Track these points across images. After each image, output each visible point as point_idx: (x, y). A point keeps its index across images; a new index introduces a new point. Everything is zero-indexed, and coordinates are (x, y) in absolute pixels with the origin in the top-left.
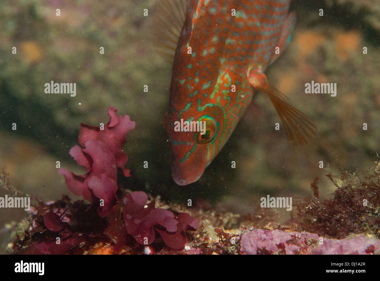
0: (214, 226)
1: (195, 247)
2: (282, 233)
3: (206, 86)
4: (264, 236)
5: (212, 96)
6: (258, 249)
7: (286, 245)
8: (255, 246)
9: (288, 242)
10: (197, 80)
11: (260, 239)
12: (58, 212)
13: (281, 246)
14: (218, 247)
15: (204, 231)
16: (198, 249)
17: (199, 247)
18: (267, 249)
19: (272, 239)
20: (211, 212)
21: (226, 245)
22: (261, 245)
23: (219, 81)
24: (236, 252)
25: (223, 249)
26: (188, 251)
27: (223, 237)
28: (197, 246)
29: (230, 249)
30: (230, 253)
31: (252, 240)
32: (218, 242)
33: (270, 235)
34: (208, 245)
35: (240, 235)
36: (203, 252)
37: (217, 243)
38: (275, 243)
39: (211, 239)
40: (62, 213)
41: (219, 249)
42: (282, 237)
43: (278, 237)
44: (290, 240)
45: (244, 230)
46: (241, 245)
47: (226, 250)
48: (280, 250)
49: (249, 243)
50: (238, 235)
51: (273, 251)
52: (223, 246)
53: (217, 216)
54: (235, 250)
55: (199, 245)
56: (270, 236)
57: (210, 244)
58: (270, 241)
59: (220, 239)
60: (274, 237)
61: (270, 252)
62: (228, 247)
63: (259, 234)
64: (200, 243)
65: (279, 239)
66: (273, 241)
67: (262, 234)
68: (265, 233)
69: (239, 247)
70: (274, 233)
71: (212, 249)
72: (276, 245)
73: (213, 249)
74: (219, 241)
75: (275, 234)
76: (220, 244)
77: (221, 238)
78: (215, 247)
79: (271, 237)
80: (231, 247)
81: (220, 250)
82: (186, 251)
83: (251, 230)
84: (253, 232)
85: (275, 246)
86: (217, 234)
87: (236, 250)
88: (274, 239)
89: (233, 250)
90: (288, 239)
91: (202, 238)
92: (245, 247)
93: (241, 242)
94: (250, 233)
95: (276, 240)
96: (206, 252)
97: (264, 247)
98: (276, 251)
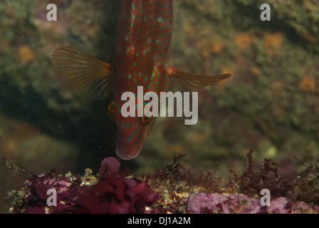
0: (169, 190)
1: (154, 208)
2: (220, 196)
4: (206, 198)
5: (150, 87)
6: (202, 208)
7: (223, 205)
8: (199, 206)
9: (225, 202)
10: (140, 75)
11: (203, 200)
13: (219, 206)
14: (171, 207)
15: (160, 195)
16: (156, 210)
17: (157, 207)
18: (209, 208)
19: (212, 201)
20: (167, 180)
21: (177, 206)
22: (204, 205)
25: (175, 209)
26: (148, 211)
27: (175, 199)
29: (181, 209)
30: (180, 212)
31: (197, 202)
33: (211, 197)
34: (164, 206)
35: (188, 198)
37: (171, 204)
38: (214, 203)
39: (166, 201)
42: (220, 198)
45: (191, 194)
46: (189, 206)
47: (177, 209)
48: (219, 209)
49: (194, 204)
50: (186, 198)
51: (213, 209)
52: (174, 206)
53: (171, 182)
54: (184, 210)
57: (166, 205)
60: (214, 199)
61: (210, 210)
62: (179, 208)
63: (202, 197)
64: (157, 205)
65: (218, 200)
67: (204, 197)
68: (207, 196)
69: (187, 207)
71: (166, 209)
72: (216, 205)
74: (172, 202)
75: (215, 196)
77: (173, 200)
78: (169, 207)
79: (211, 199)
80: (181, 207)
81: (173, 209)
82: (146, 211)
83: (196, 194)
84: (198, 195)
86: (170, 196)
88: (214, 201)
90: (225, 200)
91: (159, 200)
92: (192, 207)
93: (189, 203)
94: (196, 196)
95: (216, 201)
96: (162, 211)
97: (206, 206)
98: (216, 209)
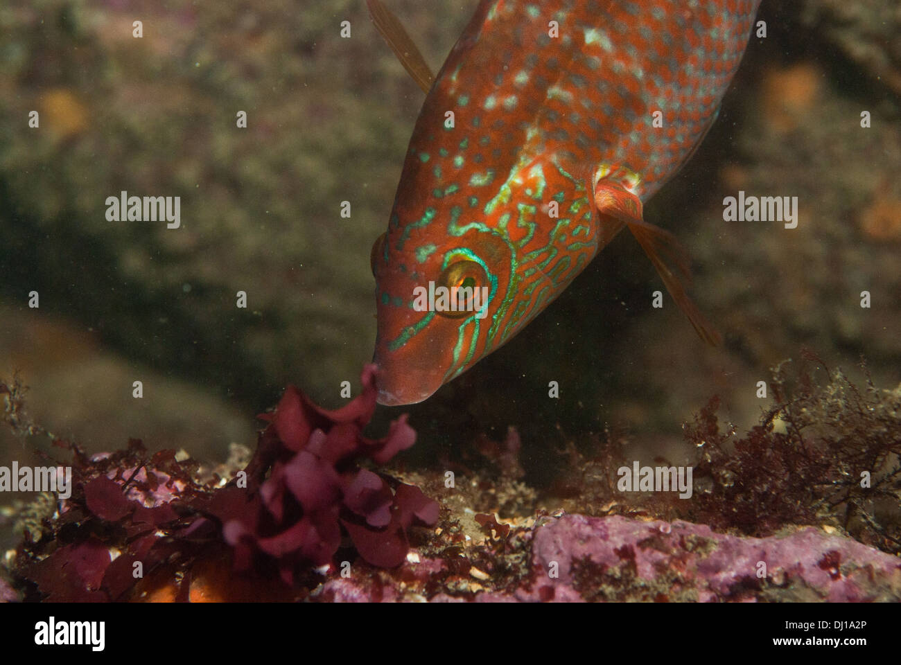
0: (476, 509)
1: (432, 556)
2: (629, 524)
3: (478, 180)
4: (587, 530)
5: (490, 208)
6: (574, 560)
7: (637, 550)
8: (566, 552)
9: (642, 544)
10: (459, 161)
11: (578, 537)
12: (119, 477)
13: (626, 553)
14: (484, 555)
15: (452, 519)
16: (438, 561)
17: (439, 555)
18: (595, 559)
19: (605, 537)
20: (470, 478)
21: (501, 552)
22: (581, 549)
23: (515, 178)
24: (524, 568)
25: (494, 560)
26: (414, 566)
27: (494, 532)
28: (435, 554)
29: (511, 560)
30: (510, 569)
31: (560, 540)
32: (482, 544)
33: (601, 527)
34: (462, 552)
35: (532, 529)
36: (449, 567)
37: (482, 548)
38: (611, 546)
39: (468, 538)
40: (127, 479)
41: (485, 561)
42: (628, 532)
43: (620, 532)
44: (646, 540)
45: (542, 518)
46: (536, 552)
47: (500, 562)
48: (624, 562)
49: (552, 547)
50: (529, 529)
51: (607, 563)
52: (493, 552)
53: (484, 486)
54: (521, 563)
55: (440, 553)
56: (601, 530)
57: (466, 550)
58: (602, 541)
59: (488, 538)
60: (610, 532)
61: (600, 567)
62: (506, 556)
63: (576, 525)
64: (442, 548)
65: (622, 536)
66: (608, 543)
67: (582, 525)
68: (590, 524)
69: (530, 556)
70: (610, 524)
71: (469, 560)
72: (616, 550)
73: (471, 559)
74: (486, 542)
75: (613, 526)
76: (486, 550)
77: (490, 535)
78: (476, 555)
79: (603, 533)
80: (513, 557)
81: (487, 562)
82: (410, 565)
83: (558, 518)
84: (563, 521)
85: (612, 553)
86: (480, 526)
87: (524, 563)
88: (611, 538)
89: (516, 562)
90: (643, 538)
91: (449, 536)
92: (545, 556)
93: (535, 543)
94: (556, 524)
95: (615, 538)
96: (456, 566)
97: (587, 554)
98: (615, 564)
